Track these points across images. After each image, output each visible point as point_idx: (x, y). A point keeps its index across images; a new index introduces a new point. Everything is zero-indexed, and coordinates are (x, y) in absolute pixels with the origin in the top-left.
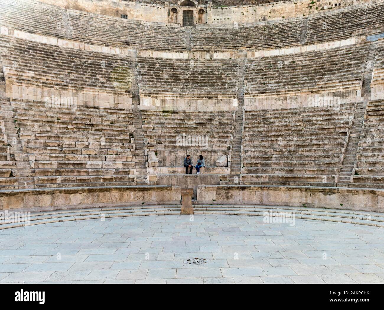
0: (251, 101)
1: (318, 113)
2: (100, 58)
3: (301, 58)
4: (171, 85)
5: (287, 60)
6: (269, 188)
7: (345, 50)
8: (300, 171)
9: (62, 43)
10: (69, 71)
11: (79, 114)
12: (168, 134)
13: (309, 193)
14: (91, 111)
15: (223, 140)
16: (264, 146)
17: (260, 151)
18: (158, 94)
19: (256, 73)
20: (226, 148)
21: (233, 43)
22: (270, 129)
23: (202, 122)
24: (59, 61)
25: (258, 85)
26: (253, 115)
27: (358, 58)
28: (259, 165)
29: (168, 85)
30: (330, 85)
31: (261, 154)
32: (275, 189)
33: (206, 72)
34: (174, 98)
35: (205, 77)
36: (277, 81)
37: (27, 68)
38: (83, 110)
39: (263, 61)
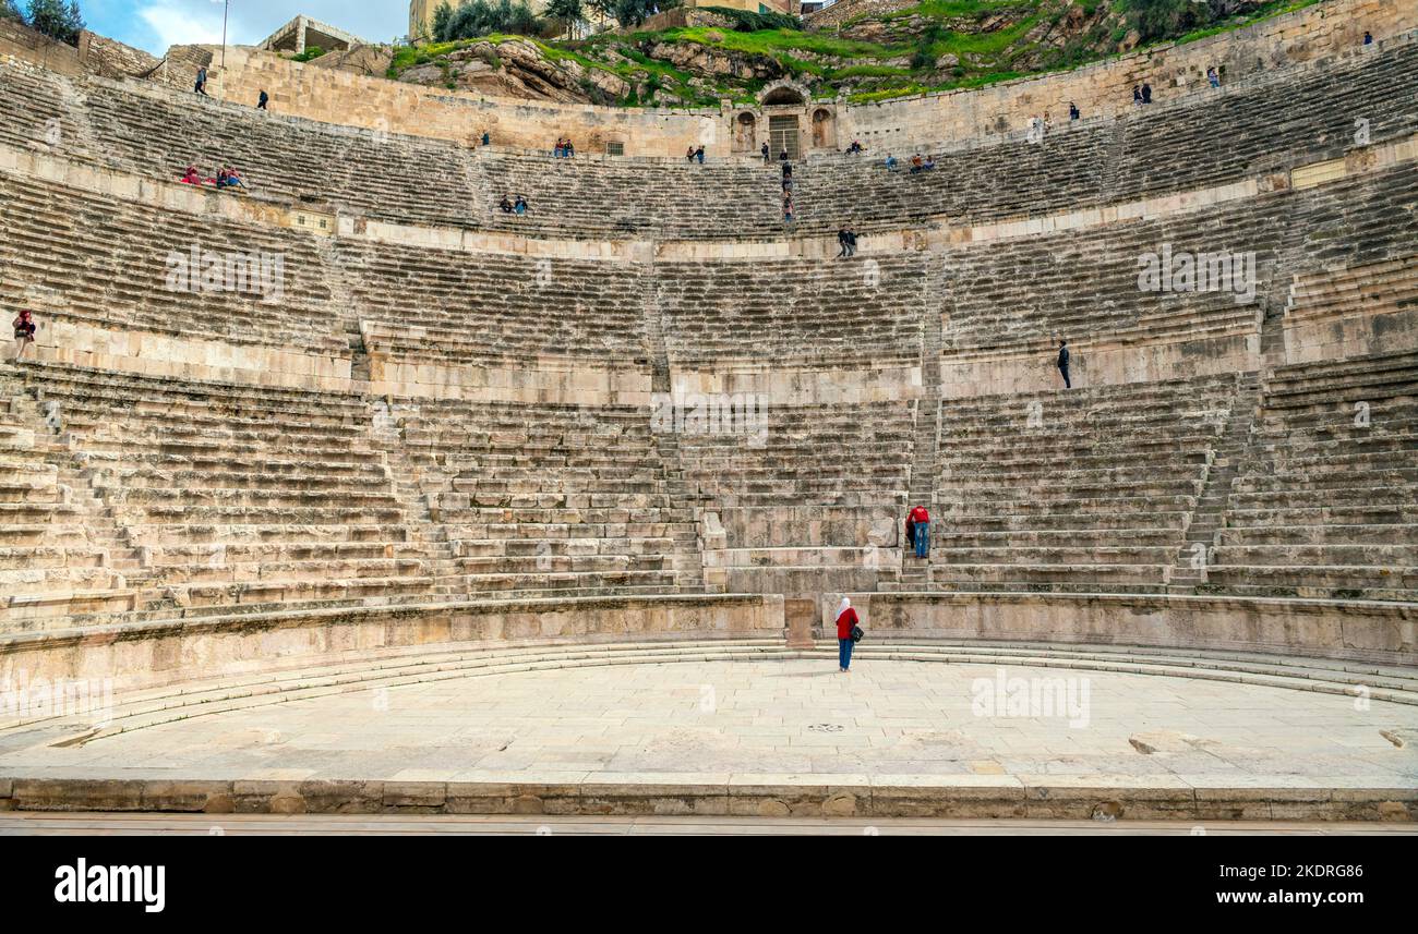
0: (960, 371)
1: (1137, 403)
2: (566, 273)
3: (1100, 244)
4: (746, 336)
5: (1061, 250)
6: (998, 598)
7: (1226, 218)
8: (1079, 555)
9: (473, 243)
10: (498, 316)
11: (535, 427)
12: (746, 468)
13: (1099, 611)
14: (560, 417)
15: (884, 480)
16: (989, 494)
17: (978, 507)
18: (715, 362)
19: (973, 291)
20: (894, 501)
21: (912, 205)
22: (1008, 447)
23: (831, 432)
24: (475, 292)
25: (980, 326)
26: (963, 411)
27: (1257, 241)
28: (976, 543)
29: (740, 336)
30: (1173, 323)
31: (984, 515)
32: (1014, 601)
33: (838, 294)
34: (756, 372)
35: (835, 309)
36: (1031, 312)
37: (411, 318)
38: (543, 416)
39: (994, 257)
